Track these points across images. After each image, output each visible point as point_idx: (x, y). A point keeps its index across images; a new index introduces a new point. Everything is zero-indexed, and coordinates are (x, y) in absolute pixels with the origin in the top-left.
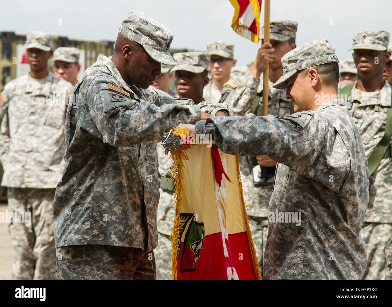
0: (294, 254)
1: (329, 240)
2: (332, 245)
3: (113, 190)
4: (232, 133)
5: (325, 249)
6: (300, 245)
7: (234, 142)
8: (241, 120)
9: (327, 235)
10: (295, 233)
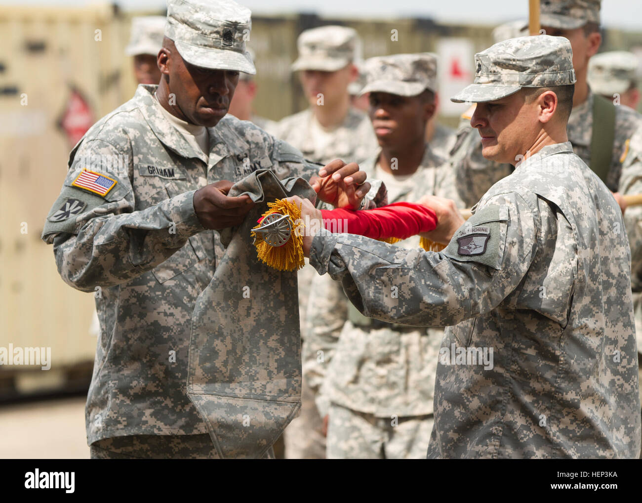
0: (482, 447)
1: (558, 419)
2: (567, 427)
3: (144, 338)
4: (380, 293)
5: (548, 436)
6: (494, 431)
7: (382, 311)
8: (397, 270)
9: (554, 411)
10: (486, 407)
